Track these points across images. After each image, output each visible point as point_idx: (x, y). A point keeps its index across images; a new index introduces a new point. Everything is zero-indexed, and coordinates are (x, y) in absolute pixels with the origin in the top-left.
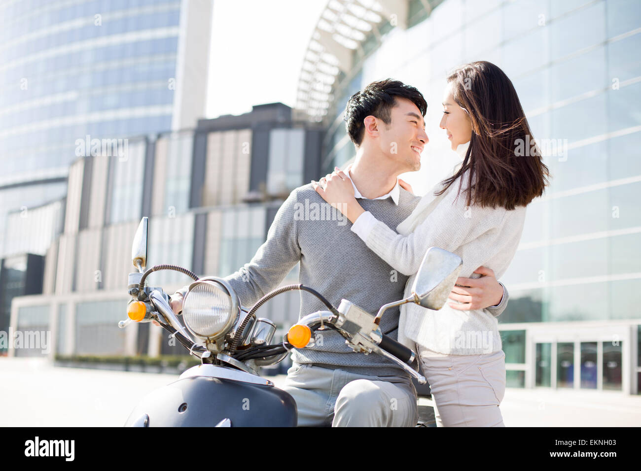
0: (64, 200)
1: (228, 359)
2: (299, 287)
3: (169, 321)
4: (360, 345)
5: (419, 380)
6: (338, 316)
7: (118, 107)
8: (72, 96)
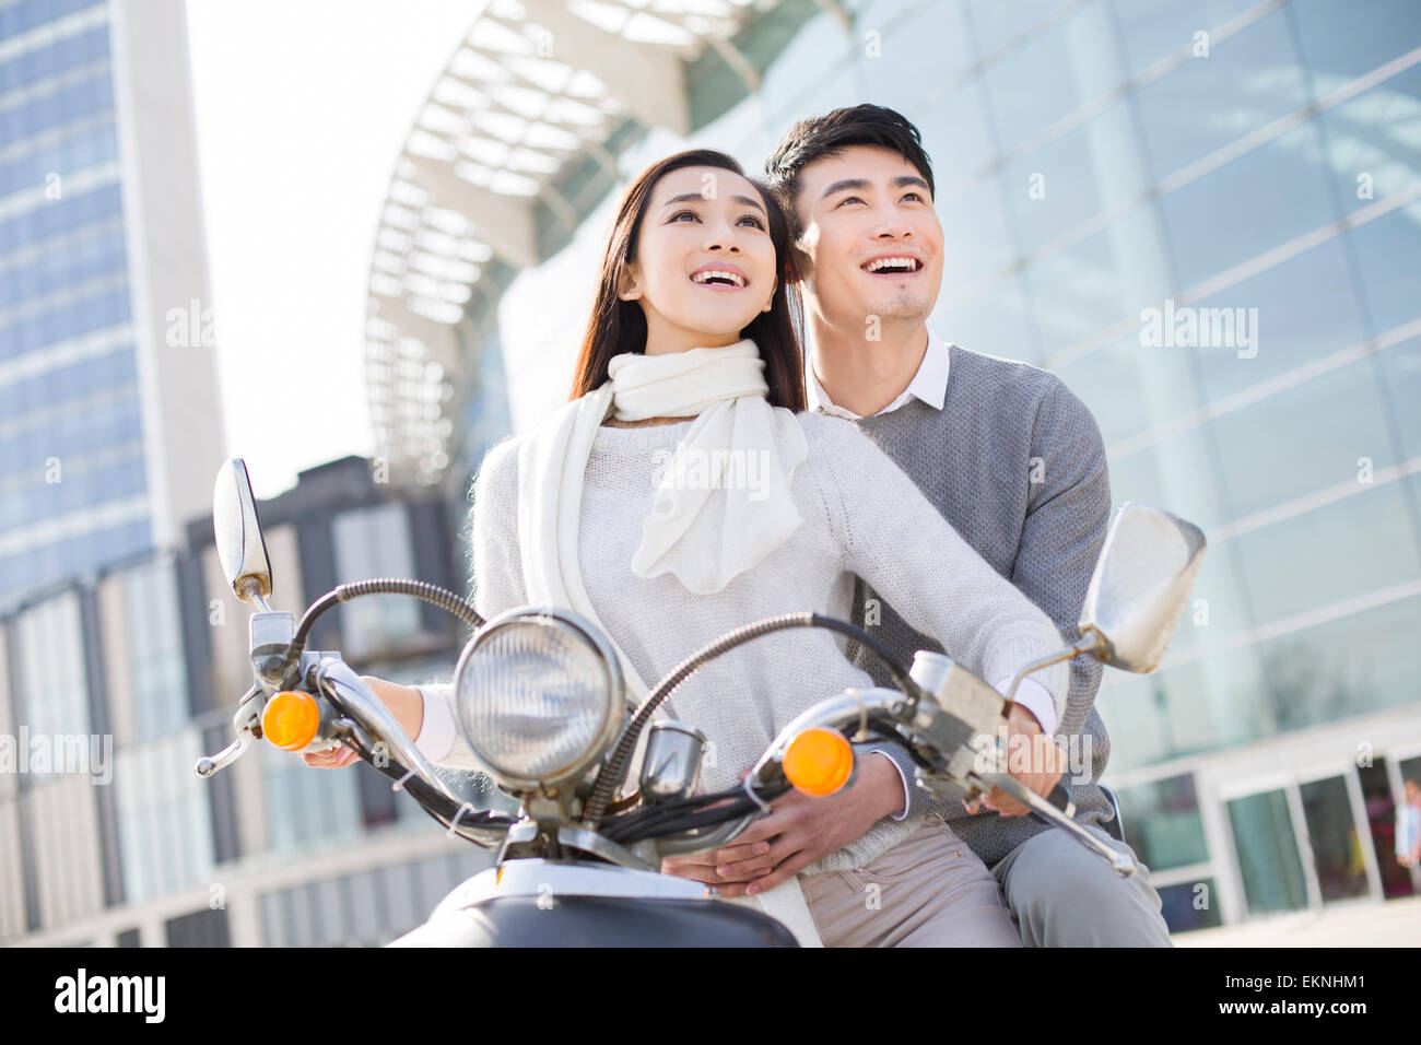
2: (808, 619)
4: (973, 779)
6: (918, 700)
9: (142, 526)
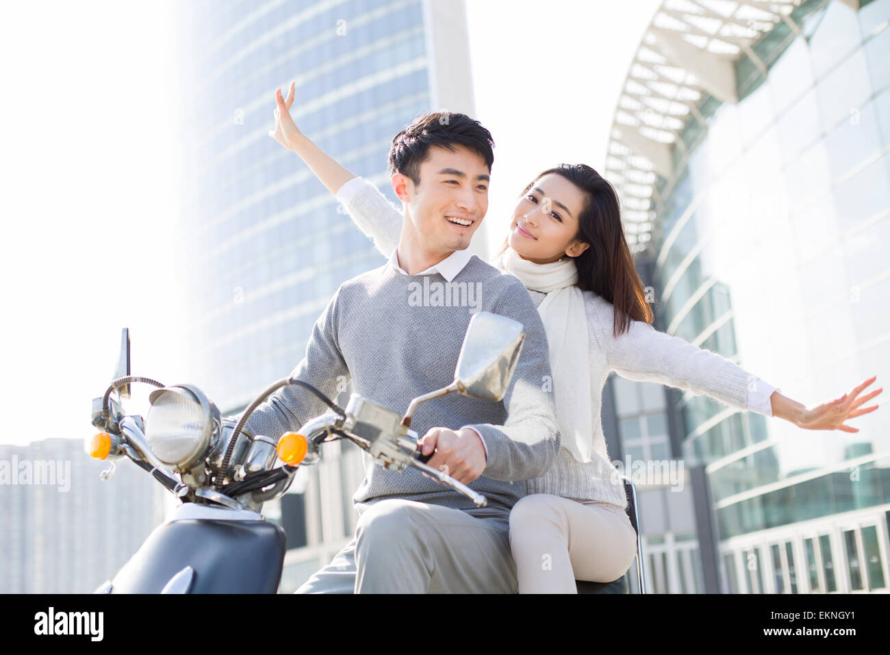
1: (215, 496)
2: (288, 382)
3: (144, 456)
4: (382, 456)
5: (475, 501)
6: (345, 417)
8: (307, 274)
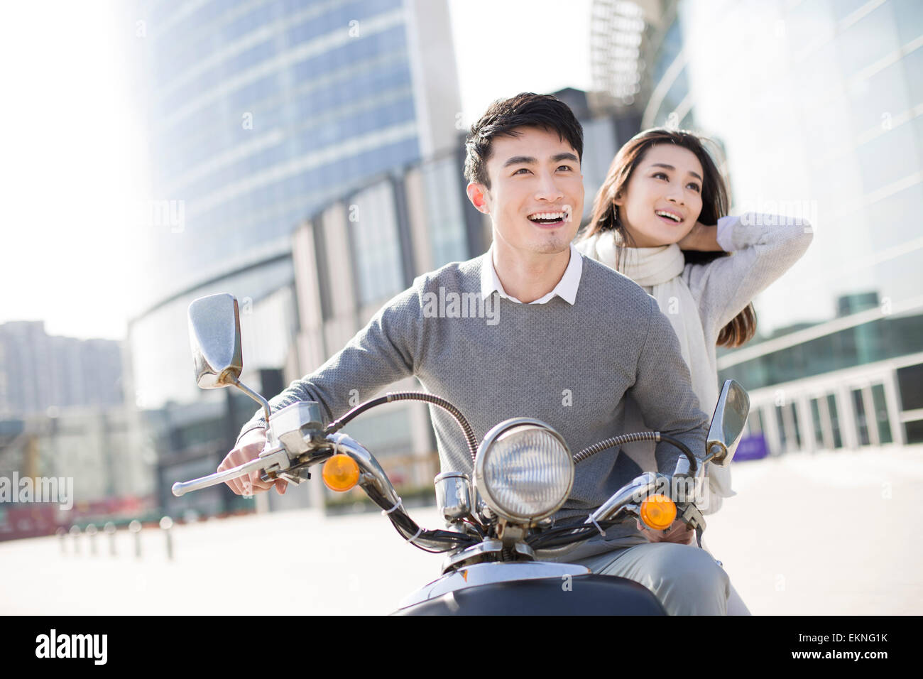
0: (293, 284)
7: (342, 138)
9: (412, 143)
